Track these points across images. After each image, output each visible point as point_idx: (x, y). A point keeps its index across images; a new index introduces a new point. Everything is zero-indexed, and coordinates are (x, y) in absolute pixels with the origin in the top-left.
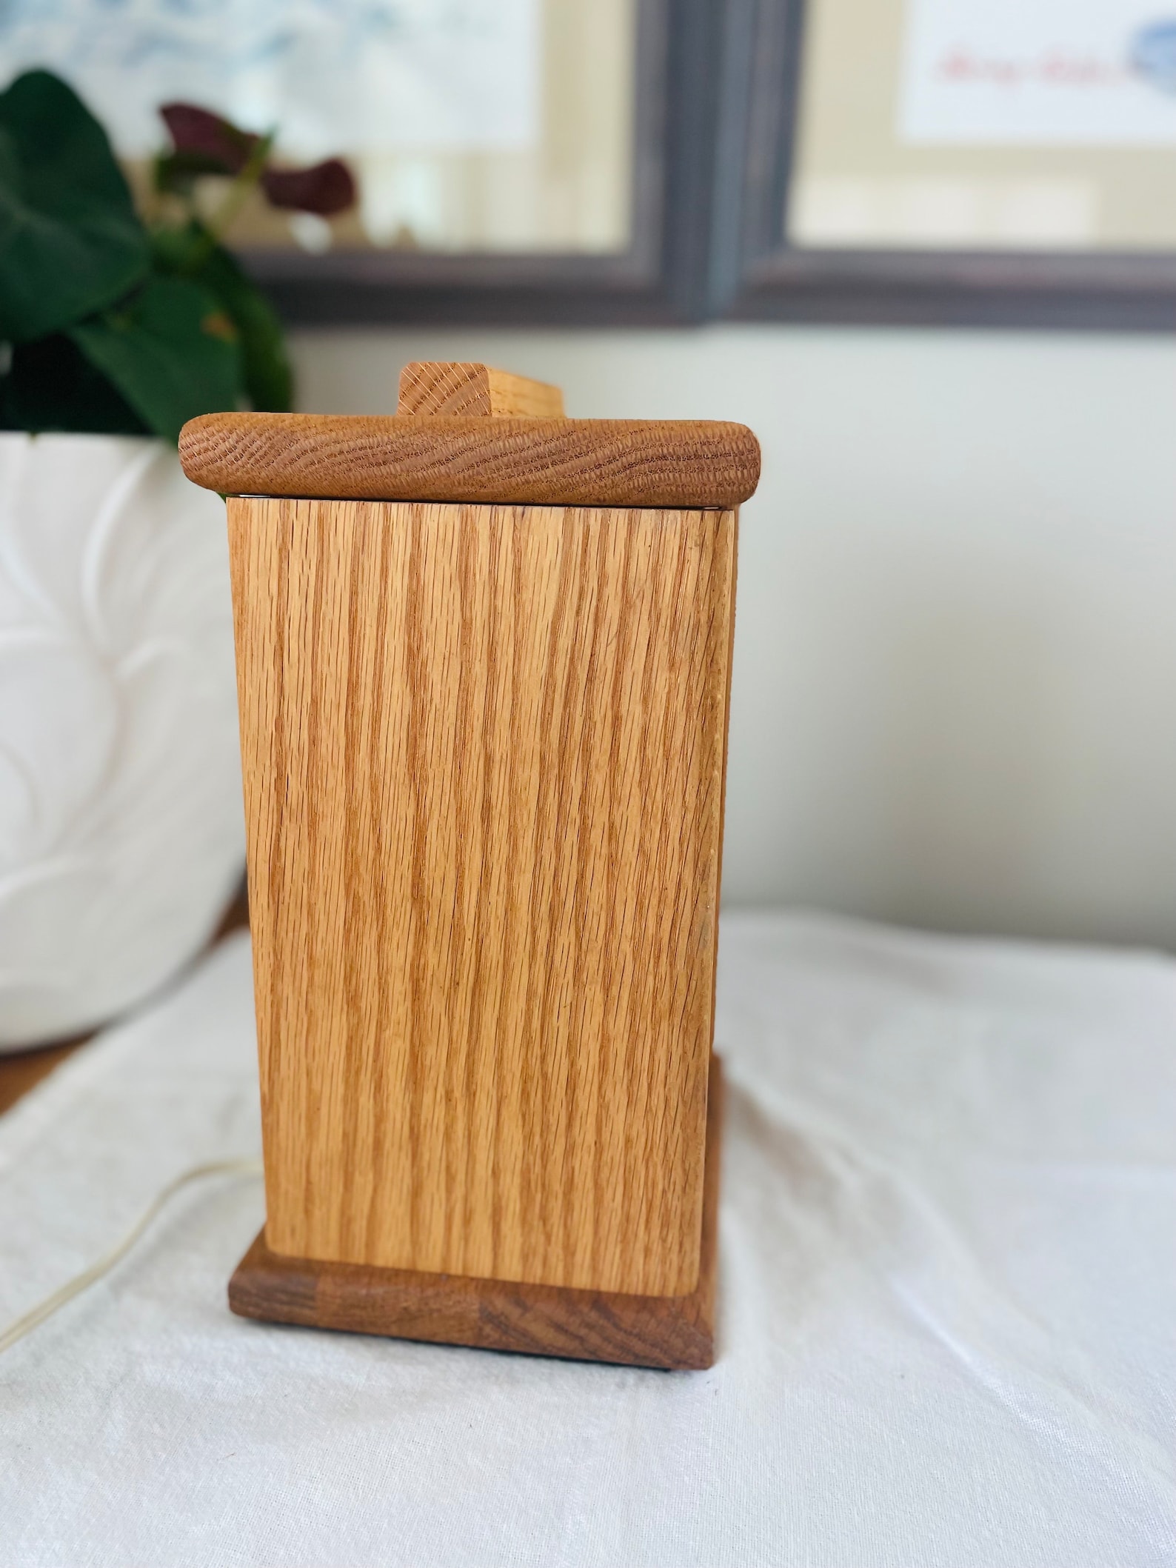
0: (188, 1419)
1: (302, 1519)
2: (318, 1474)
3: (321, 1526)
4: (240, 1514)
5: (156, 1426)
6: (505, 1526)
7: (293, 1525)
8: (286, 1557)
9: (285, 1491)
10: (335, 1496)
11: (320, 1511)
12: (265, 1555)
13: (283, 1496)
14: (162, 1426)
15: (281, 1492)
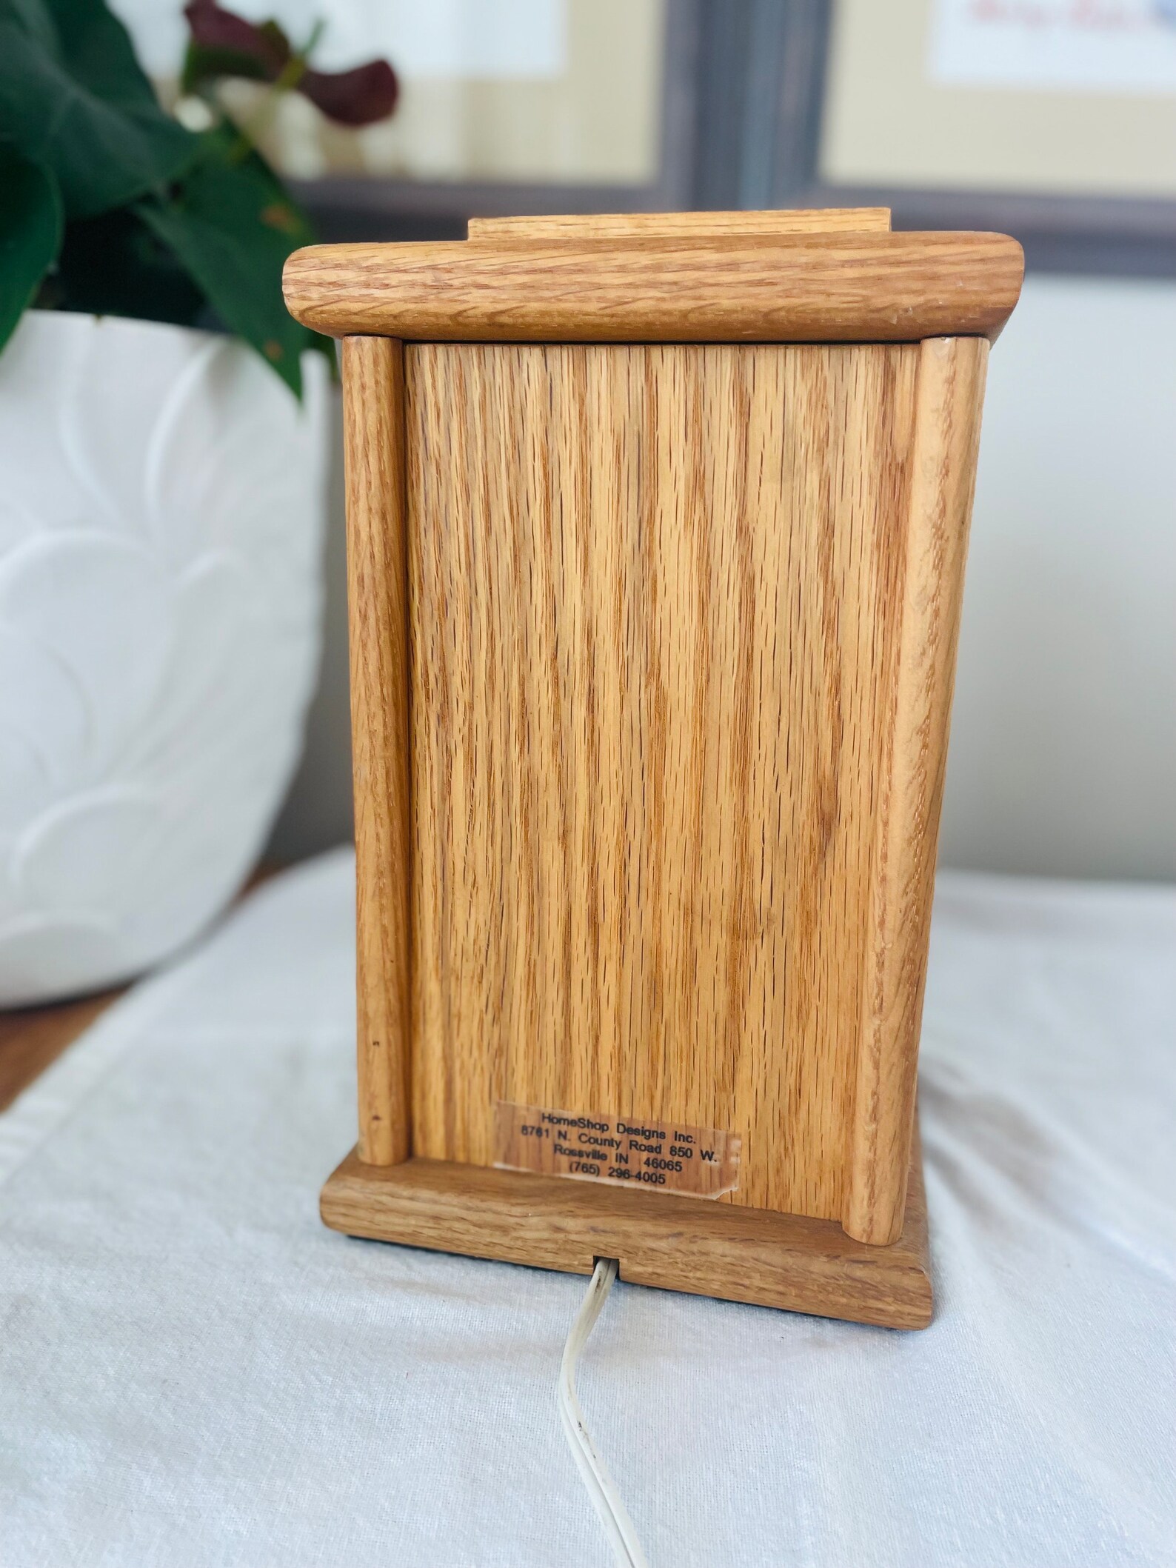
0: (346, 1344)
1: (502, 1434)
2: (508, 1389)
3: (524, 1439)
4: (437, 1439)
5: (312, 1352)
6: (720, 1422)
7: (495, 1441)
8: (497, 1473)
9: (477, 1409)
10: (532, 1408)
11: (520, 1425)
12: (473, 1472)
13: (476, 1415)
14: (319, 1352)
15: (473, 1411)
